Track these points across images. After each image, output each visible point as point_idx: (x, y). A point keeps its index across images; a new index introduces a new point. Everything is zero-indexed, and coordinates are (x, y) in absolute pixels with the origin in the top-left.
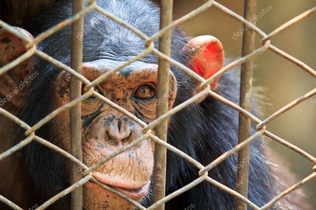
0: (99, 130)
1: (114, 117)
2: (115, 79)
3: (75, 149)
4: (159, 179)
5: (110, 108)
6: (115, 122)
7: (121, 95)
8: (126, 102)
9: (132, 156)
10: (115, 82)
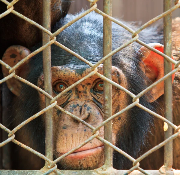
1: (78, 105)
2: (72, 76)
4: (106, 108)
5: (75, 98)
6: (78, 109)
7: (81, 89)
8: (86, 94)
9: (87, 130)
10: (73, 79)
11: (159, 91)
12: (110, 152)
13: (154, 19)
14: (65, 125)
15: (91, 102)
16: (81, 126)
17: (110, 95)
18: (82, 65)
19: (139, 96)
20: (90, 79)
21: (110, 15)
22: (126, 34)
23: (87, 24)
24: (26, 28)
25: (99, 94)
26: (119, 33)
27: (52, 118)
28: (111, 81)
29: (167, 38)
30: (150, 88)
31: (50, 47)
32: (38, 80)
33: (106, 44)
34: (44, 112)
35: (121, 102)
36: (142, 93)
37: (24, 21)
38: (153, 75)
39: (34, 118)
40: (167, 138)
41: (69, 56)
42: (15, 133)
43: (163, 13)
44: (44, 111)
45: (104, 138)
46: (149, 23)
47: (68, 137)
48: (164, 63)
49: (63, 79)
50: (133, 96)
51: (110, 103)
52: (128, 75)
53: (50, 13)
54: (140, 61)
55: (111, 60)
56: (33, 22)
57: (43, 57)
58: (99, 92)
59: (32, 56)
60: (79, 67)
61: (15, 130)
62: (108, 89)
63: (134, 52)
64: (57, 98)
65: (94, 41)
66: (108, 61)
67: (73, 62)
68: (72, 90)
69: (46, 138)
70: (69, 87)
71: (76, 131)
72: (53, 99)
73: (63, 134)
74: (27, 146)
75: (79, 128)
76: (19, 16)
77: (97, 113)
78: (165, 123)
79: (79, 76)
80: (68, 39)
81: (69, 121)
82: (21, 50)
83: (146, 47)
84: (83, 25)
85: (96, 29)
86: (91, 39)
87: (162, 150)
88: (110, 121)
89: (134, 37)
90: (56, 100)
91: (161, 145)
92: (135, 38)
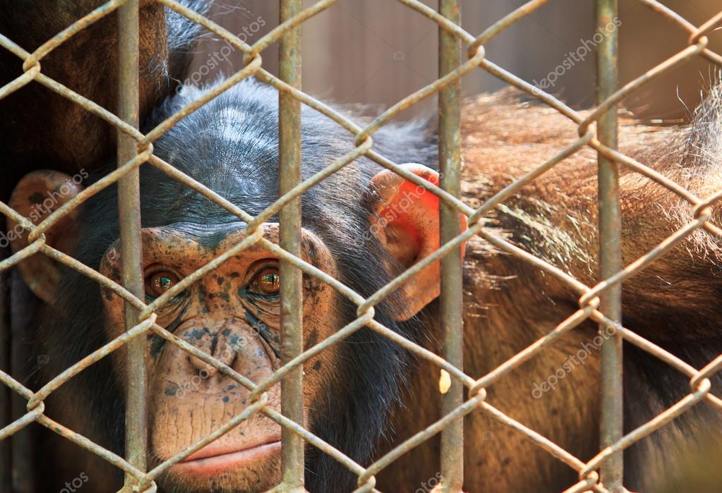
0: (173, 354)
1: (206, 330)
2: (191, 255)
3: (128, 276)
4: (288, 332)
5: (199, 313)
6: (207, 340)
7: (214, 287)
8: (228, 301)
9: (230, 398)
10: (193, 261)
11: (425, 289)
12: (298, 448)
13: (414, 96)
14: (173, 385)
15: (240, 323)
16: (214, 388)
17: (298, 299)
18: (216, 226)
19: (373, 301)
20: (238, 261)
21: (296, 85)
22: (336, 140)
23: (229, 113)
24: (74, 121)
25: (264, 301)
26: (317, 138)
27: (142, 360)
28: (299, 261)
29: (449, 146)
30: (403, 280)
31: (137, 172)
32: (101, 264)
33: (287, 164)
34: (122, 343)
35: (321, 323)
36: (382, 292)
37: (69, 103)
38: (406, 249)
39: (97, 360)
40: (449, 412)
41: (182, 199)
42: (44, 398)
43: (438, 82)
44: (121, 341)
45: (283, 413)
46: (401, 108)
47: (182, 417)
48: (441, 212)
49: (167, 263)
50: (359, 299)
51: (297, 319)
52: (341, 249)
53: (138, 81)
54: (372, 212)
55: (299, 205)
56: (93, 106)
57: (120, 197)
58: (265, 297)
59: (89, 196)
60: (209, 231)
61: (46, 390)
62: (293, 282)
63: (356, 187)
64: (155, 306)
65: (248, 159)
66: (291, 209)
67: (193, 216)
68: (190, 290)
69: (128, 413)
70: (187, 278)
71: (201, 402)
72: (146, 308)
73: (166, 408)
74: (77, 432)
75: (209, 392)
76: (54, 89)
77: (257, 352)
78: (443, 372)
79: (209, 253)
80: (181, 154)
81: (183, 373)
82: (57, 183)
83: (392, 169)
84: (221, 115)
85: (255, 128)
86: (242, 156)
87: (436, 443)
88: (296, 366)
89: (359, 143)
90: (153, 312)
91: (433, 429)
92: (362, 148)
